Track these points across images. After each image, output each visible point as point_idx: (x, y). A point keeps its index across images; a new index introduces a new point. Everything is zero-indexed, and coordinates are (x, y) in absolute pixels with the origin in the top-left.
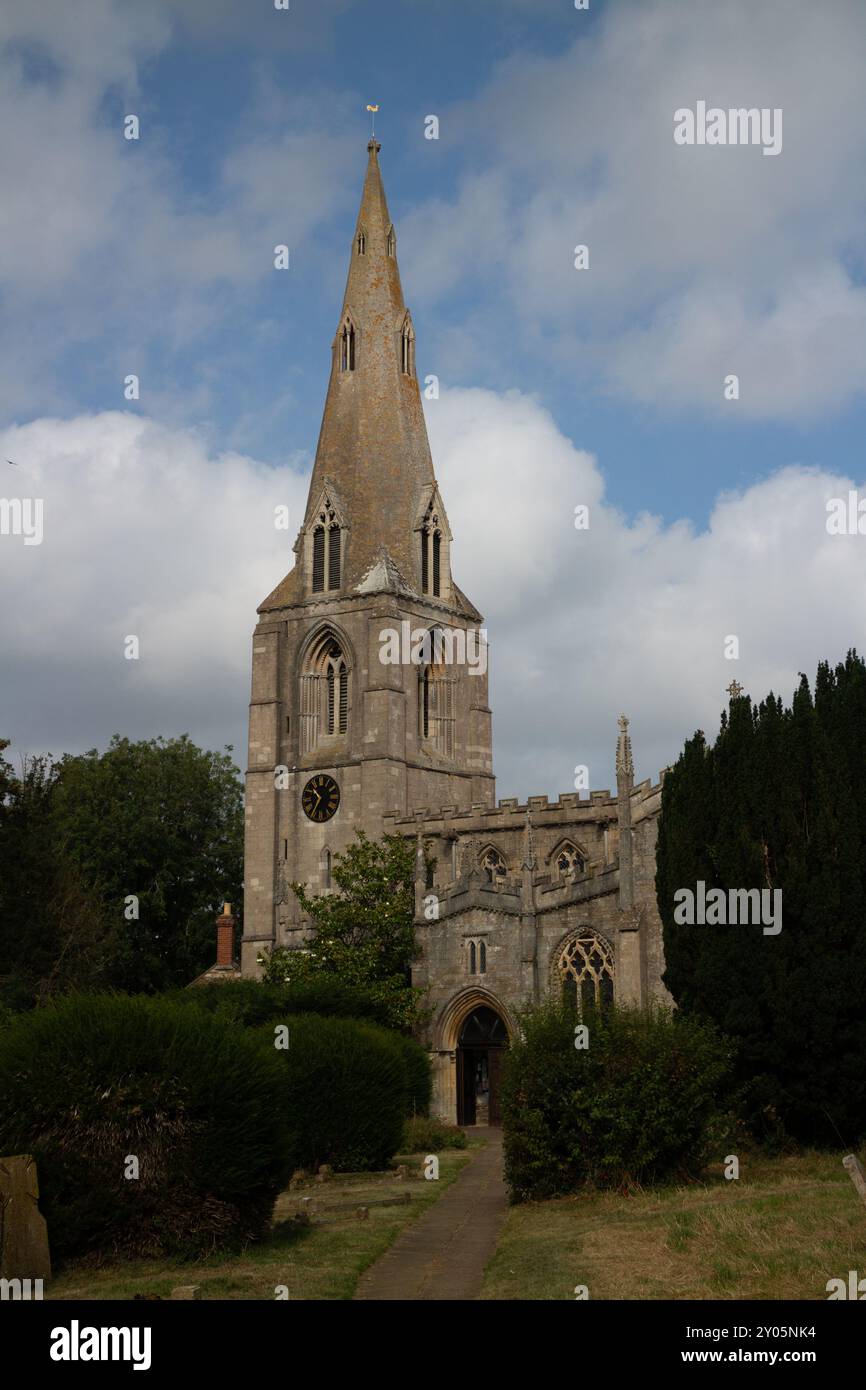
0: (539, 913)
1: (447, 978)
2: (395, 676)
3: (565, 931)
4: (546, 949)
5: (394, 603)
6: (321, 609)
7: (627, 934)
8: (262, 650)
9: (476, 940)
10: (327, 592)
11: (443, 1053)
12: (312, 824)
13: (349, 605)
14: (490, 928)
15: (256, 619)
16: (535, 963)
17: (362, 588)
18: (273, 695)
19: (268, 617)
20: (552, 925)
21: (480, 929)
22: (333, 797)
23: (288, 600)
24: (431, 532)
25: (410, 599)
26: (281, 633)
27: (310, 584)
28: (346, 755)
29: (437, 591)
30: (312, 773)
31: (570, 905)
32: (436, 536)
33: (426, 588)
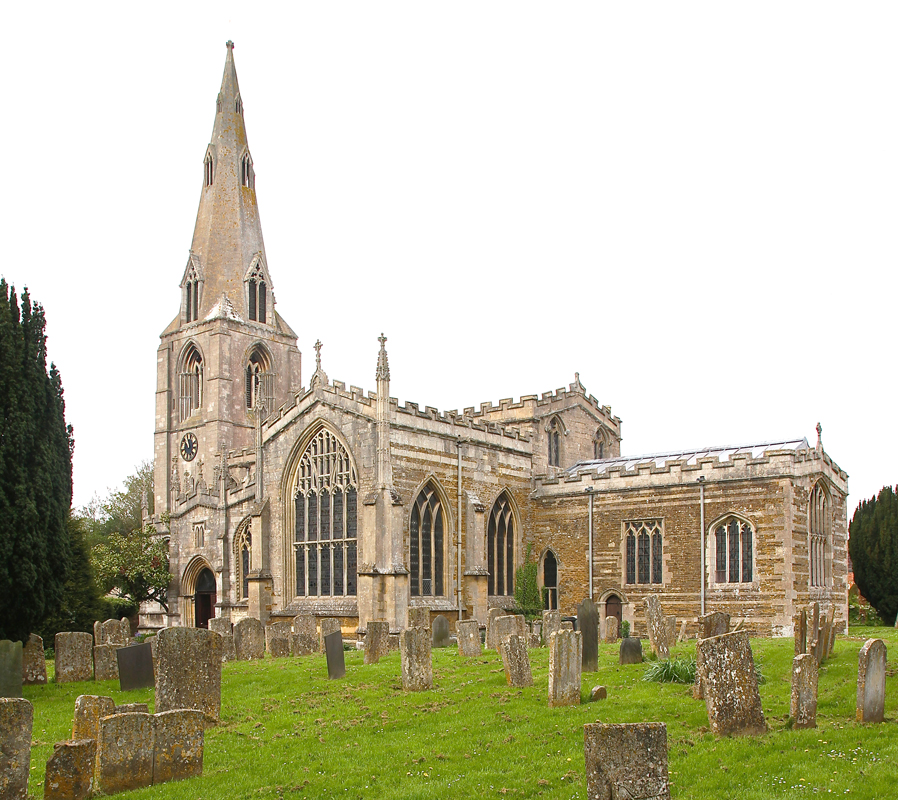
0: (228, 508)
1: (187, 550)
2: (225, 370)
3: (242, 518)
4: (232, 530)
5: (225, 325)
6: (189, 333)
7: (255, 519)
8: (161, 360)
9: (199, 526)
10: (193, 323)
11: (187, 597)
12: (185, 462)
13: (202, 328)
14: (206, 518)
15: (159, 341)
16: (225, 539)
17: (209, 318)
18: (166, 387)
19: (165, 340)
20: (235, 514)
21: (201, 520)
22: (195, 445)
23: (174, 329)
24: (258, 283)
25: (239, 323)
26: (170, 349)
27: (185, 318)
28: (201, 421)
29: (263, 320)
30: (185, 432)
31: (244, 501)
32: (263, 286)
33: (253, 317)
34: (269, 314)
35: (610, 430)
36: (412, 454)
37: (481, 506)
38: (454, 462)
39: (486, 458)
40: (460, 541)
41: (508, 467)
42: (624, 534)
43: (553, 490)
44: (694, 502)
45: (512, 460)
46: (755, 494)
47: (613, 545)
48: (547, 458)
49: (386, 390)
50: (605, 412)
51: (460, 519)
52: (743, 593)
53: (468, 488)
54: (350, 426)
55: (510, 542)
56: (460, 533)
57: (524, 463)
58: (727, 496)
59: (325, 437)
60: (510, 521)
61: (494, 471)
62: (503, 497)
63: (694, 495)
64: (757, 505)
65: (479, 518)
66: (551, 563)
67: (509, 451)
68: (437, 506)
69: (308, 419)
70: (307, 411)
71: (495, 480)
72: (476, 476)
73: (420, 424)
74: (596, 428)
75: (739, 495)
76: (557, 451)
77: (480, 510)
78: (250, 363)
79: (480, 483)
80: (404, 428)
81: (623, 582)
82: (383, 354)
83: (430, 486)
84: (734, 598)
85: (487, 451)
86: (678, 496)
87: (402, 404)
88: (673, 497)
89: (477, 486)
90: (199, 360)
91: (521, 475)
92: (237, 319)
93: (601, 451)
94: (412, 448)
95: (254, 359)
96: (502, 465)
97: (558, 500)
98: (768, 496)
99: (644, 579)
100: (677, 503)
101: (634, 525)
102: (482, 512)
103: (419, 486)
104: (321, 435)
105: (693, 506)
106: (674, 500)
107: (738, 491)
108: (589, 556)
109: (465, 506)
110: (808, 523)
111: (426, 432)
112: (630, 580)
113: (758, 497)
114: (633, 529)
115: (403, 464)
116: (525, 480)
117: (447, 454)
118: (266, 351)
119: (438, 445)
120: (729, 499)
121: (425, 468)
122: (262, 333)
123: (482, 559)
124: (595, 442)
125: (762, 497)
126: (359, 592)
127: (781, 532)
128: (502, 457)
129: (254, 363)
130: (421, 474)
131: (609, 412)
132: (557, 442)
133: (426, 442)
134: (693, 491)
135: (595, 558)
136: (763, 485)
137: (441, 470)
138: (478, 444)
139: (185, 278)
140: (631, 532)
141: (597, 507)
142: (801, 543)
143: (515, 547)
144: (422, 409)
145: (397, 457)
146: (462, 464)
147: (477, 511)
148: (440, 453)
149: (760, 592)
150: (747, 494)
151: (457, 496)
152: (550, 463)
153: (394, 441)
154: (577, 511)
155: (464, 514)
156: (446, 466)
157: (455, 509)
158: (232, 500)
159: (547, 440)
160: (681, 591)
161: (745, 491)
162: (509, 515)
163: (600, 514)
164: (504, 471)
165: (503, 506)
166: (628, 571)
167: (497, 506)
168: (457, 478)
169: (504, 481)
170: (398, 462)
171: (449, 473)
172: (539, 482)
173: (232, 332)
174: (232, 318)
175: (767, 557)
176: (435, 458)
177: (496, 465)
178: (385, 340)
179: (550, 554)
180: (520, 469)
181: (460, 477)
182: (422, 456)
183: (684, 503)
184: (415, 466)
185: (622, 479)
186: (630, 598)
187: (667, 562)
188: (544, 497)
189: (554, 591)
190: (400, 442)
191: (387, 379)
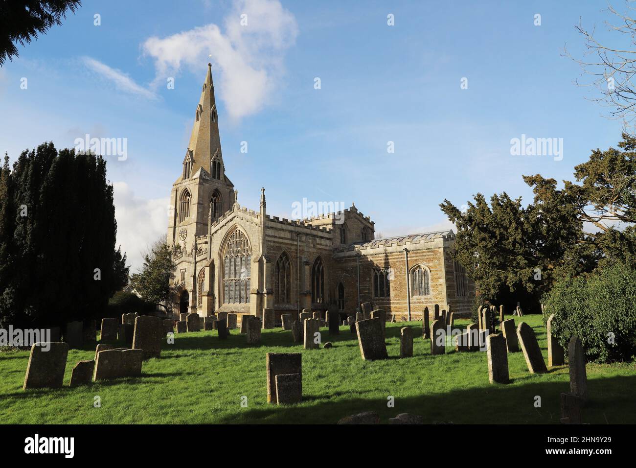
1: (177, 281)
3: (202, 267)
4: (197, 273)
6: (185, 184)
7: (207, 268)
9: (183, 271)
10: (187, 179)
12: (181, 241)
14: (186, 267)
15: (172, 187)
16: (194, 277)
17: (194, 177)
18: (174, 207)
19: (175, 187)
20: (199, 265)
21: (184, 268)
22: (186, 233)
23: (179, 182)
24: (217, 162)
25: (207, 180)
26: (177, 191)
27: (184, 177)
28: (189, 222)
29: (219, 178)
30: (182, 227)
31: (203, 260)
32: (219, 164)
33: (214, 177)
34: (222, 176)
35: (369, 227)
36: (276, 240)
37: (308, 262)
38: (295, 243)
39: (310, 241)
40: (298, 278)
41: (321, 245)
42: (373, 274)
43: (342, 254)
44: (403, 259)
45: (323, 242)
46: (428, 255)
47: (368, 279)
48: (339, 241)
49: (264, 211)
50: (367, 219)
51: (298, 268)
52: (425, 300)
53: (302, 254)
54: (248, 227)
55: (322, 278)
56: (298, 275)
57: (328, 242)
58: (417, 256)
59: (238, 232)
60: (322, 269)
61: (314, 247)
62: (319, 258)
63: (402, 256)
64: (430, 260)
65: (307, 268)
66: (341, 288)
67: (322, 238)
68: (288, 263)
69: (231, 224)
70: (231, 220)
71: (315, 251)
72: (305, 249)
73: (279, 226)
74: (362, 226)
75: (422, 256)
76: (344, 237)
77: (307, 263)
78: (212, 197)
79: (308, 252)
80: (272, 228)
81: (373, 296)
82: (264, 196)
83: (284, 254)
84: (422, 303)
85: (311, 238)
86: (396, 257)
87: (271, 218)
88: (394, 257)
89: (306, 253)
90: (189, 196)
91: (327, 248)
92: (207, 178)
93: (365, 237)
94: (275, 237)
95: (214, 196)
96: (318, 244)
97: (344, 259)
98: (435, 256)
99: (382, 295)
100: (396, 260)
101: (377, 270)
102: (308, 265)
103: (280, 253)
104: (236, 231)
105: (402, 261)
106: (394, 258)
107: (421, 254)
108: (358, 284)
109: (300, 262)
110: (454, 268)
111: (282, 230)
112: (376, 295)
113: (430, 257)
114: (377, 272)
115: (272, 244)
116: (329, 250)
117: (292, 239)
118: (220, 192)
119: (288, 235)
120: (418, 258)
121: (282, 245)
122: (218, 184)
123: (308, 286)
124: (362, 233)
125: (432, 256)
126: (251, 302)
127: (441, 272)
128: (318, 240)
129: (214, 197)
130: (279, 248)
131: (369, 219)
132: (344, 233)
133: (282, 234)
134: (402, 255)
135: (361, 285)
136: (432, 252)
137: (289, 246)
138: (307, 234)
139: (185, 160)
140: (376, 273)
141: (361, 262)
142: (450, 277)
143: (325, 281)
144: (281, 220)
145: (269, 241)
146: (299, 244)
147: (306, 265)
148: (289, 239)
149: (433, 300)
150: (425, 256)
151: (297, 258)
152: (341, 242)
153: (268, 234)
154: (352, 264)
155: (300, 266)
156: (292, 245)
157: (296, 264)
158: (198, 259)
159: (339, 232)
160: (399, 300)
161: (424, 254)
162: (321, 267)
163: (362, 265)
164: (319, 246)
165: (319, 262)
166: (375, 291)
167: (316, 263)
168: (297, 250)
169: (319, 251)
170: (269, 243)
171: (293, 248)
172: (335, 251)
173: (204, 184)
174: (204, 178)
175: (435, 284)
176: (287, 241)
177: (315, 244)
178: (264, 190)
179: (341, 284)
180: (327, 245)
181: (298, 249)
182: (281, 240)
183: (399, 260)
184: (277, 245)
185: (372, 249)
186: (376, 304)
187: (392, 287)
188: (338, 258)
189: (343, 301)
190: (270, 234)
191: (265, 206)
